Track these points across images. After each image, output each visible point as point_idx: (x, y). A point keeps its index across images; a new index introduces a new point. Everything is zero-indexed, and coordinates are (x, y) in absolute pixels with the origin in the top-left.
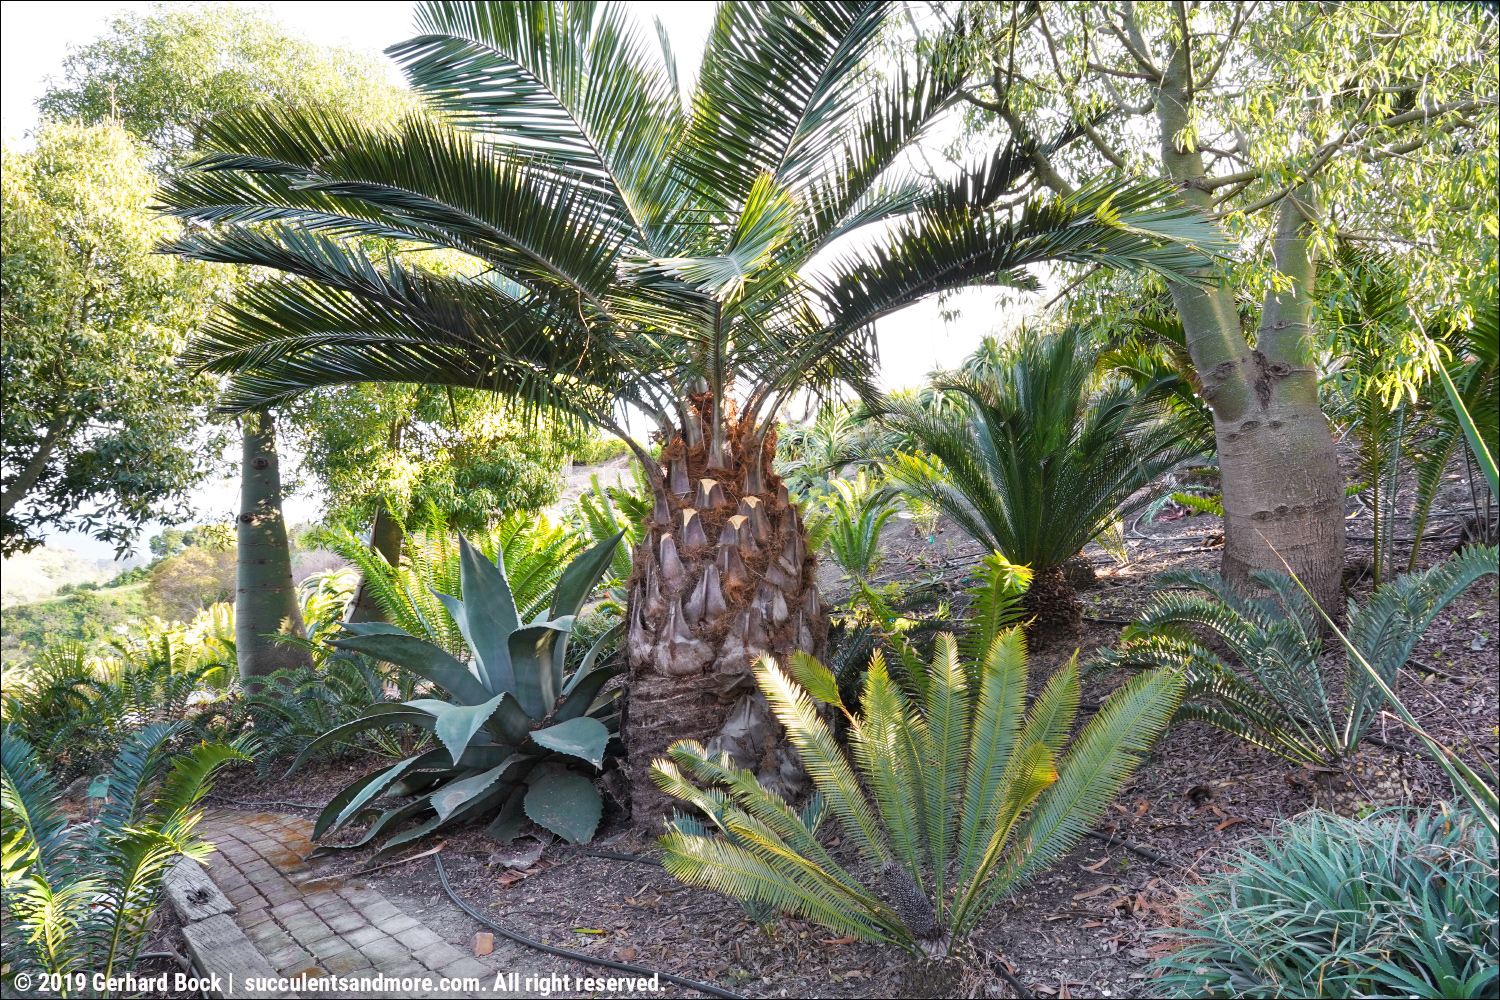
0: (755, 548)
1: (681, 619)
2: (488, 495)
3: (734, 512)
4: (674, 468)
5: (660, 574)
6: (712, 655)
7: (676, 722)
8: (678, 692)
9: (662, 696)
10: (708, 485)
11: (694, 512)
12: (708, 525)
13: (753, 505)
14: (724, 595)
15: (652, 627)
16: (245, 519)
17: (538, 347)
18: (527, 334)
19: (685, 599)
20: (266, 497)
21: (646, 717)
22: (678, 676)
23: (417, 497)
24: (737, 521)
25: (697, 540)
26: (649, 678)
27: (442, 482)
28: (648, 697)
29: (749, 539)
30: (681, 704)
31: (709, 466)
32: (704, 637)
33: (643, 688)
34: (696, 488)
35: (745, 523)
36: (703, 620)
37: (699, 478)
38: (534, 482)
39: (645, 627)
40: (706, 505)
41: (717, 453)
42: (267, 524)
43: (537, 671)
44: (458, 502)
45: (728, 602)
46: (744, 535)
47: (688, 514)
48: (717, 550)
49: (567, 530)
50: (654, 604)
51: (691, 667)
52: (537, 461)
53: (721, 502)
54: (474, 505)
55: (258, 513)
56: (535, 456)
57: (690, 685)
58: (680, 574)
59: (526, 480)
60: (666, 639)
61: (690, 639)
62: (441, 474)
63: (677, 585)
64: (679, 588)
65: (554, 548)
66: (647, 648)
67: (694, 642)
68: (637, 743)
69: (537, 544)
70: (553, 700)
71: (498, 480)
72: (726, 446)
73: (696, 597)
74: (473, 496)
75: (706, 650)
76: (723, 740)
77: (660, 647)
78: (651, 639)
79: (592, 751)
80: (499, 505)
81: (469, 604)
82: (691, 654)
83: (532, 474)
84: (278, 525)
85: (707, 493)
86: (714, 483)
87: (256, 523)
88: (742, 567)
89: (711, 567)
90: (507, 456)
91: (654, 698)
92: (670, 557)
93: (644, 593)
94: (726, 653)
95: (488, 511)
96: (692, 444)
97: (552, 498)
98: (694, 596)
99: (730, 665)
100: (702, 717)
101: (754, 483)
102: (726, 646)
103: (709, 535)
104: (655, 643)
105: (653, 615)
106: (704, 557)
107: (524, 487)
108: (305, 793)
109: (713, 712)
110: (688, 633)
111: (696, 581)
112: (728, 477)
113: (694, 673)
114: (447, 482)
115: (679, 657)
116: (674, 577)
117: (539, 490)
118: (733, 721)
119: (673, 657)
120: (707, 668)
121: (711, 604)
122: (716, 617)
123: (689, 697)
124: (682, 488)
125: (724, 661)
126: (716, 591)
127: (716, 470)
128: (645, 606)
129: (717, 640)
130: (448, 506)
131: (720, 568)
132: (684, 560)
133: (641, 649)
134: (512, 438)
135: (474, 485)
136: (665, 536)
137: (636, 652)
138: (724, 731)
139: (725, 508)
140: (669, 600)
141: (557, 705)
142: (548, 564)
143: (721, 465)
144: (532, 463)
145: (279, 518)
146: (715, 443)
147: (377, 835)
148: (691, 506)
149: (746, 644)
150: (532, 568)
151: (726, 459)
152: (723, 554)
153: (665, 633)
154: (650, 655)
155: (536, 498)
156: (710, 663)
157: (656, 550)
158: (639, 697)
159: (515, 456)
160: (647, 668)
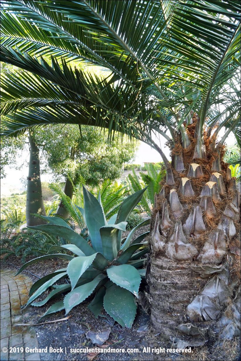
0: (219, 198)
1: (182, 232)
2: (99, 174)
3: (208, 180)
4: (176, 158)
5: (170, 209)
6: (197, 252)
7: (177, 283)
8: (178, 268)
9: (169, 269)
10: (195, 166)
11: (187, 179)
12: (196, 186)
13: (218, 177)
14: (204, 222)
15: (165, 234)
16: (29, 179)
17: (115, 103)
18: (111, 96)
19: (183, 222)
20: (35, 172)
21: (160, 277)
22: (178, 261)
23: (77, 174)
24: (211, 184)
25: (189, 193)
26: (163, 258)
27: (85, 169)
28: (162, 267)
29: (216, 193)
30: (179, 275)
31: (194, 157)
32: (194, 243)
33: (159, 262)
34: (188, 168)
35: (215, 185)
36: (193, 234)
37: (189, 163)
38: (113, 171)
39: (161, 234)
40: (194, 176)
41: (199, 151)
42: (36, 181)
43: (111, 242)
44: (90, 176)
45: (207, 226)
46: (214, 192)
47: (184, 180)
48: (200, 199)
49: (123, 186)
50: (166, 223)
51: (185, 257)
52: (115, 164)
53: (202, 175)
54: (95, 177)
55: (33, 177)
56: (114, 163)
57: (184, 266)
58: (180, 209)
59: (111, 170)
60: (172, 241)
61: (186, 243)
62: (85, 167)
63: (178, 215)
64: (180, 216)
65: (119, 192)
66: (162, 244)
67: (188, 245)
68: (155, 288)
69: (114, 190)
70: (117, 253)
71: (102, 169)
72: (203, 148)
73: (189, 222)
74: (94, 174)
75: (194, 250)
76: (203, 298)
77: (170, 244)
78: (165, 239)
79: (134, 286)
80: (102, 177)
81: (86, 213)
82: (186, 251)
83: (113, 167)
84: (39, 181)
85: (194, 170)
86: (198, 165)
87: (32, 180)
88: (214, 208)
89: (198, 207)
90: (105, 162)
91: (165, 268)
92: (175, 201)
93: (161, 217)
94: (204, 252)
95: (99, 179)
96: (185, 147)
97: (119, 176)
98: (187, 221)
99: (207, 258)
100: (191, 283)
101: (217, 166)
102: (205, 248)
103: (196, 191)
104: (166, 242)
105: (166, 229)
106: (193, 201)
107: (111, 172)
108: (36, 268)
109: (198, 282)
110: (185, 240)
111: (189, 213)
112: (205, 163)
113: (187, 260)
114: (86, 170)
115: (180, 252)
116: (177, 211)
117: (115, 173)
118: (208, 288)
119: (177, 251)
120: (195, 259)
121: (197, 226)
122: (200, 233)
123: (184, 272)
124: (181, 168)
125: (204, 256)
126: (200, 220)
127: (199, 159)
128: (162, 223)
129: (200, 245)
130: (87, 177)
131: (203, 208)
132: (183, 203)
133: (159, 244)
134: (107, 157)
135: (94, 171)
136: (172, 191)
137: (156, 245)
138: (203, 293)
139: (205, 178)
140: (175, 222)
141: (119, 255)
142: (117, 198)
143: (201, 157)
144: (113, 165)
145: (39, 179)
146: (197, 147)
147: (48, 302)
148: (186, 176)
149: (216, 248)
150: (112, 198)
151: (203, 154)
152: (203, 200)
153: (172, 238)
154: (164, 248)
155: (114, 176)
156: (197, 256)
157: (167, 197)
158: (157, 266)
159: (108, 162)
160: (161, 253)
